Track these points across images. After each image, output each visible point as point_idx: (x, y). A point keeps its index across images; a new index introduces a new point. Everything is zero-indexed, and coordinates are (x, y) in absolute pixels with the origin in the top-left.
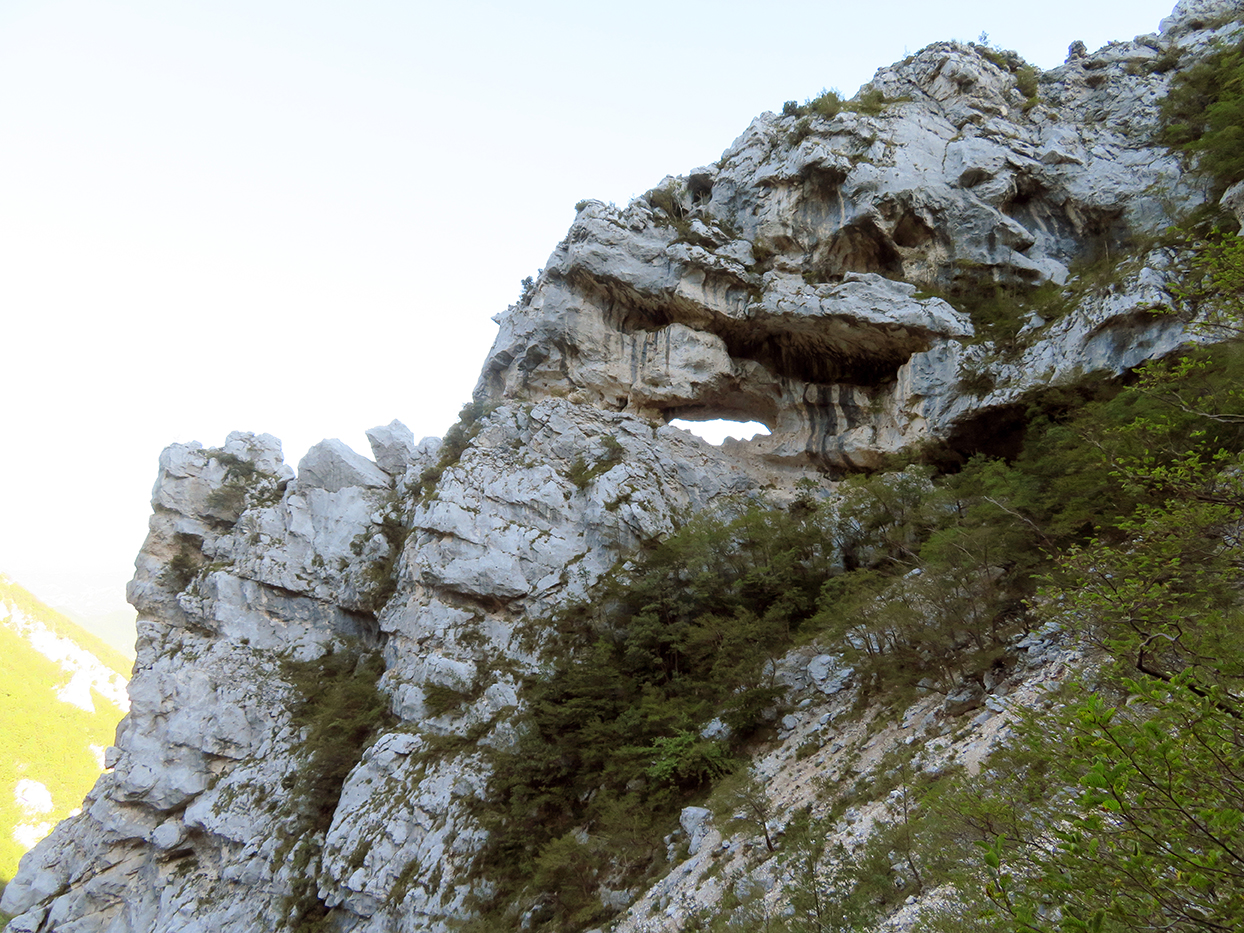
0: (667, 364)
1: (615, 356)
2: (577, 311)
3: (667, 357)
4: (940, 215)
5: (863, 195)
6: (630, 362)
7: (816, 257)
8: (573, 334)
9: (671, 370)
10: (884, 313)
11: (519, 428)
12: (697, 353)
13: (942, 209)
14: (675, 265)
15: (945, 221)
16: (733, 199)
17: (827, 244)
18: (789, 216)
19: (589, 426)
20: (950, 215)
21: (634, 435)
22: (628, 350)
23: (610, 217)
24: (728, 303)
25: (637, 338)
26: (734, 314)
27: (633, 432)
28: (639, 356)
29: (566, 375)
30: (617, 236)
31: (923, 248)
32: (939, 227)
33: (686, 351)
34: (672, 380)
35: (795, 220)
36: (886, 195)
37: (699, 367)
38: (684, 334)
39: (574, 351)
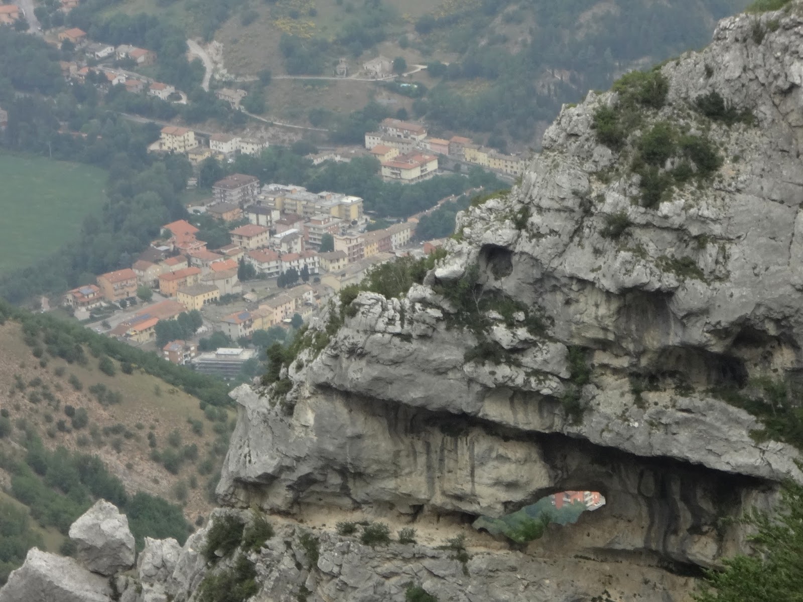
0: (473, 481)
1: (407, 470)
2: (359, 437)
3: (472, 474)
4: (783, 323)
5: (693, 319)
6: (425, 474)
7: (644, 362)
8: (357, 463)
9: (479, 489)
10: (719, 456)
11: (299, 566)
12: (507, 471)
13: (786, 318)
14: (478, 388)
15: (791, 328)
16: (539, 281)
17: (655, 352)
18: (608, 322)
19: (387, 567)
20: (796, 322)
21: (443, 578)
22: (422, 460)
23: (391, 329)
24: (542, 417)
25: (431, 440)
26: (550, 427)
27: (441, 573)
28: (436, 464)
29: (348, 495)
30: (403, 353)
31: (768, 348)
32: (783, 334)
33: (496, 467)
34: (480, 500)
35: (617, 327)
36: (719, 323)
37: (511, 486)
38: (491, 450)
39: (359, 475)
